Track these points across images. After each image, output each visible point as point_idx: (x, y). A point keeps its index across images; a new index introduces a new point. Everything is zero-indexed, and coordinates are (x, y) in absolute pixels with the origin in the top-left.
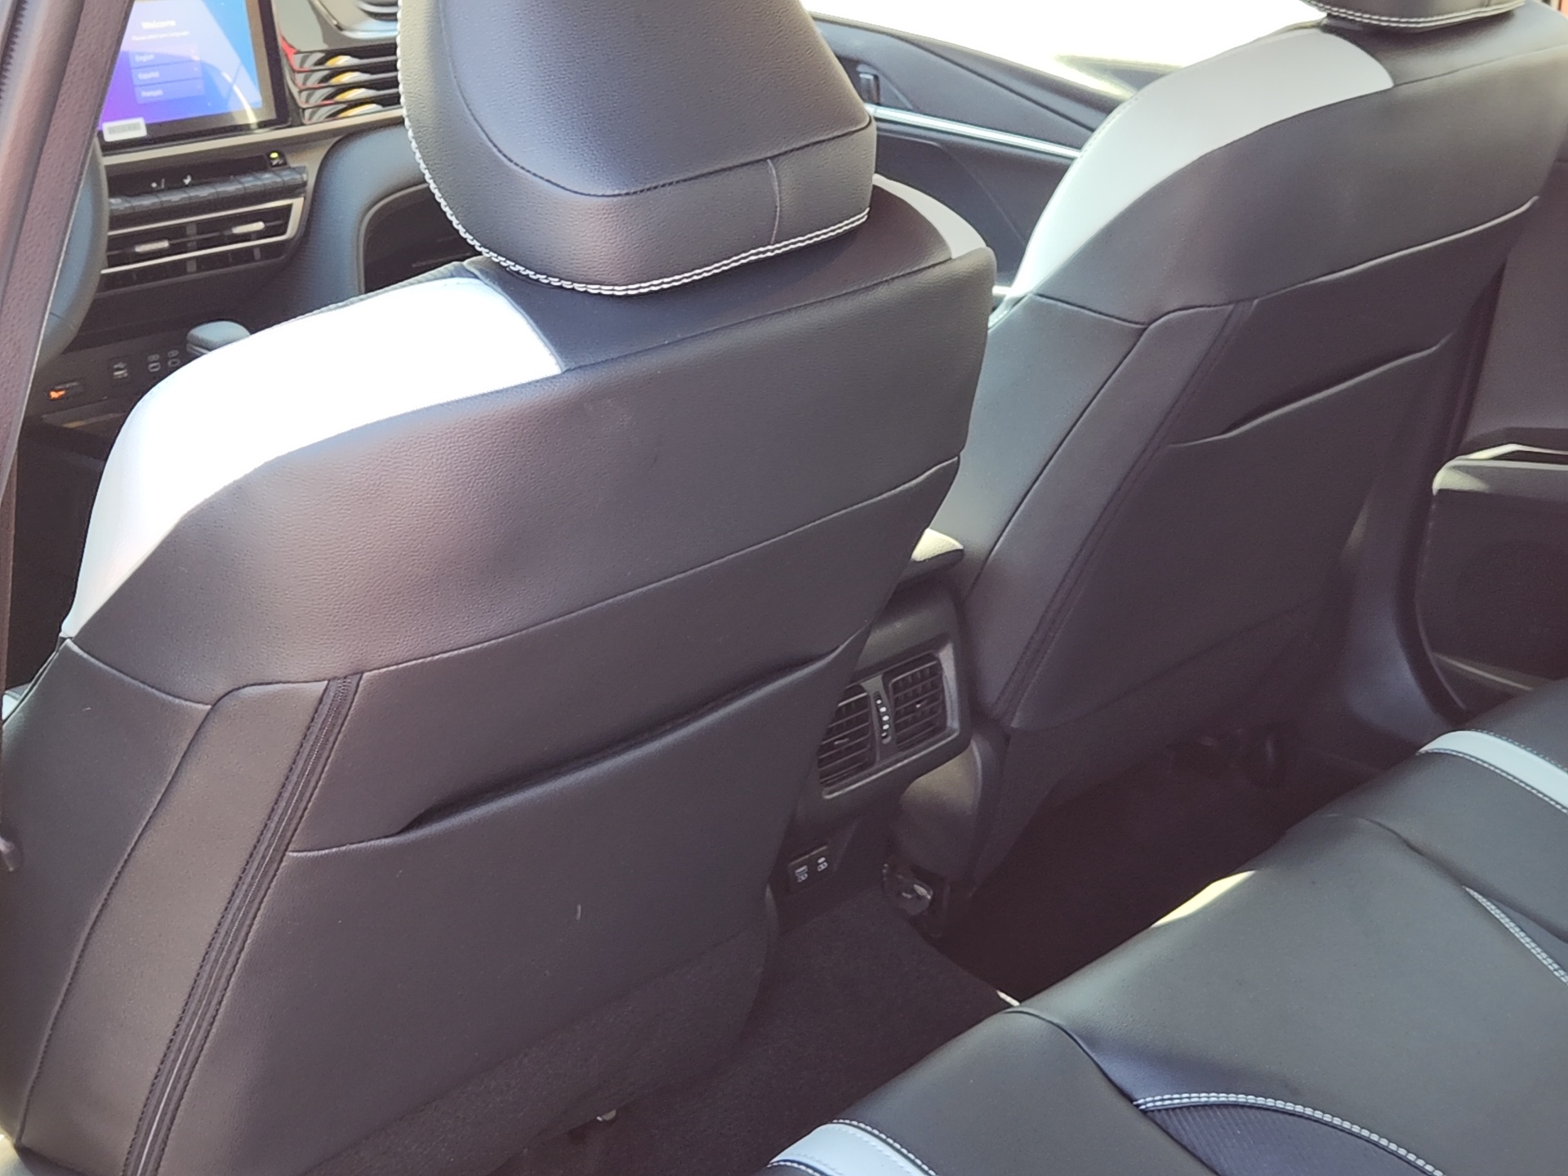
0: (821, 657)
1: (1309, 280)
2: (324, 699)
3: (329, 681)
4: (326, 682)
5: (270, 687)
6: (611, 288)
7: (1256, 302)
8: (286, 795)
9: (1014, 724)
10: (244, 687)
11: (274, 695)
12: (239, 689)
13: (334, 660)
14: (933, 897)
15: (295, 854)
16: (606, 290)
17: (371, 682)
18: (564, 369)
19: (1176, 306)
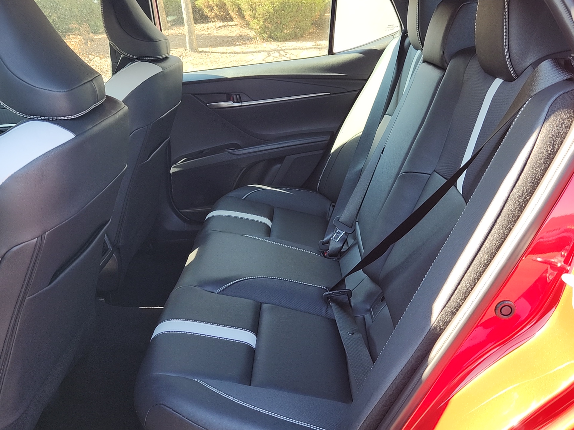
0: (109, 221)
1: (157, 119)
2: (37, 243)
3: (37, 238)
4: (36, 239)
5: (21, 245)
6: (71, 116)
7: (151, 124)
8: (27, 278)
9: (120, 244)
10: (12, 248)
11: (22, 247)
12: (10, 249)
13: (37, 232)
14: (105, 299)
15: (28, 298)
16: (70, 117)
17: (48, 234)
18: (75, 136)
19: (135, 129)
